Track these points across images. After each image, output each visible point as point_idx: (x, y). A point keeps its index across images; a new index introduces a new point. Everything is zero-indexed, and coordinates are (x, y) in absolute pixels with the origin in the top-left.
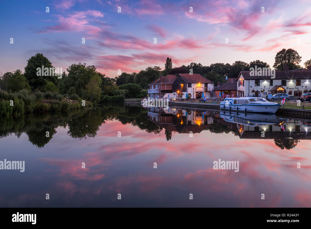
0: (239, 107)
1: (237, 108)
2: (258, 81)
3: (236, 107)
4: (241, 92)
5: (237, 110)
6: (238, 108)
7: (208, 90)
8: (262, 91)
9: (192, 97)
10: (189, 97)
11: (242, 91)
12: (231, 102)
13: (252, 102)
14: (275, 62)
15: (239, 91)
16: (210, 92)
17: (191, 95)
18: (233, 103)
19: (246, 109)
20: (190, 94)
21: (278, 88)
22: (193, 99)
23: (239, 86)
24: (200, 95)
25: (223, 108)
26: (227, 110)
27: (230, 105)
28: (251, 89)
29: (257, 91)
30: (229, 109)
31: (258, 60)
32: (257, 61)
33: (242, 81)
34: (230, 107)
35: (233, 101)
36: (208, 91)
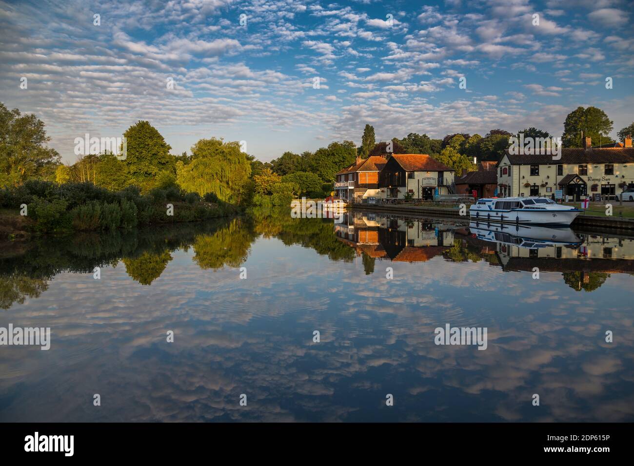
0: (505, 215)
1: (502, 215)
2: (536, 167)
3: (500, 214)
4: (505, 186)
5: (502, 220)
6: (502, 217)
7: (445, 183)
8: (543, 186)
9: (416, 197)
10: (411, 197)
11: (507, 186)
12: (489, 206)
13: (529, 206)
14: (564, 132)
15: (501, 186)
16: (447, 187)
17: (414, 193)
18: (493, 207)
19: (517, 218)
20: (411, 191)
21: (572, 180)
22: (418, 199)
23: (501, 176)
24: (429, 192)
25: (476, 217)
26: (483, 220)
27: (489, 211)
28: (524, 182)
29: (535, 186)
30: (487, 217)
31: (533, 128)
32: (530, 129)
33: (507, 167)
34: (489, 214)
35: (493, 204)
36: (444, 186)
